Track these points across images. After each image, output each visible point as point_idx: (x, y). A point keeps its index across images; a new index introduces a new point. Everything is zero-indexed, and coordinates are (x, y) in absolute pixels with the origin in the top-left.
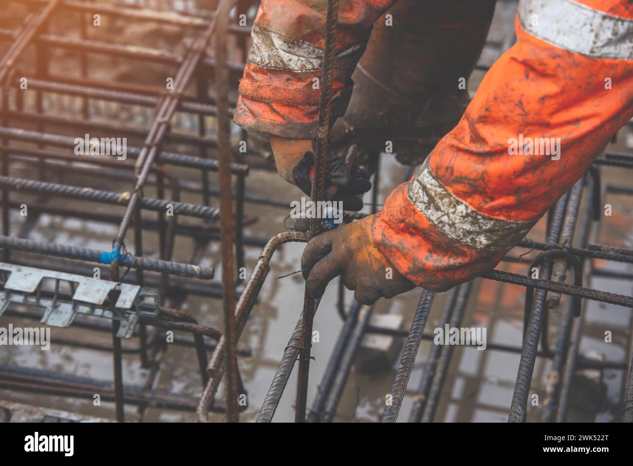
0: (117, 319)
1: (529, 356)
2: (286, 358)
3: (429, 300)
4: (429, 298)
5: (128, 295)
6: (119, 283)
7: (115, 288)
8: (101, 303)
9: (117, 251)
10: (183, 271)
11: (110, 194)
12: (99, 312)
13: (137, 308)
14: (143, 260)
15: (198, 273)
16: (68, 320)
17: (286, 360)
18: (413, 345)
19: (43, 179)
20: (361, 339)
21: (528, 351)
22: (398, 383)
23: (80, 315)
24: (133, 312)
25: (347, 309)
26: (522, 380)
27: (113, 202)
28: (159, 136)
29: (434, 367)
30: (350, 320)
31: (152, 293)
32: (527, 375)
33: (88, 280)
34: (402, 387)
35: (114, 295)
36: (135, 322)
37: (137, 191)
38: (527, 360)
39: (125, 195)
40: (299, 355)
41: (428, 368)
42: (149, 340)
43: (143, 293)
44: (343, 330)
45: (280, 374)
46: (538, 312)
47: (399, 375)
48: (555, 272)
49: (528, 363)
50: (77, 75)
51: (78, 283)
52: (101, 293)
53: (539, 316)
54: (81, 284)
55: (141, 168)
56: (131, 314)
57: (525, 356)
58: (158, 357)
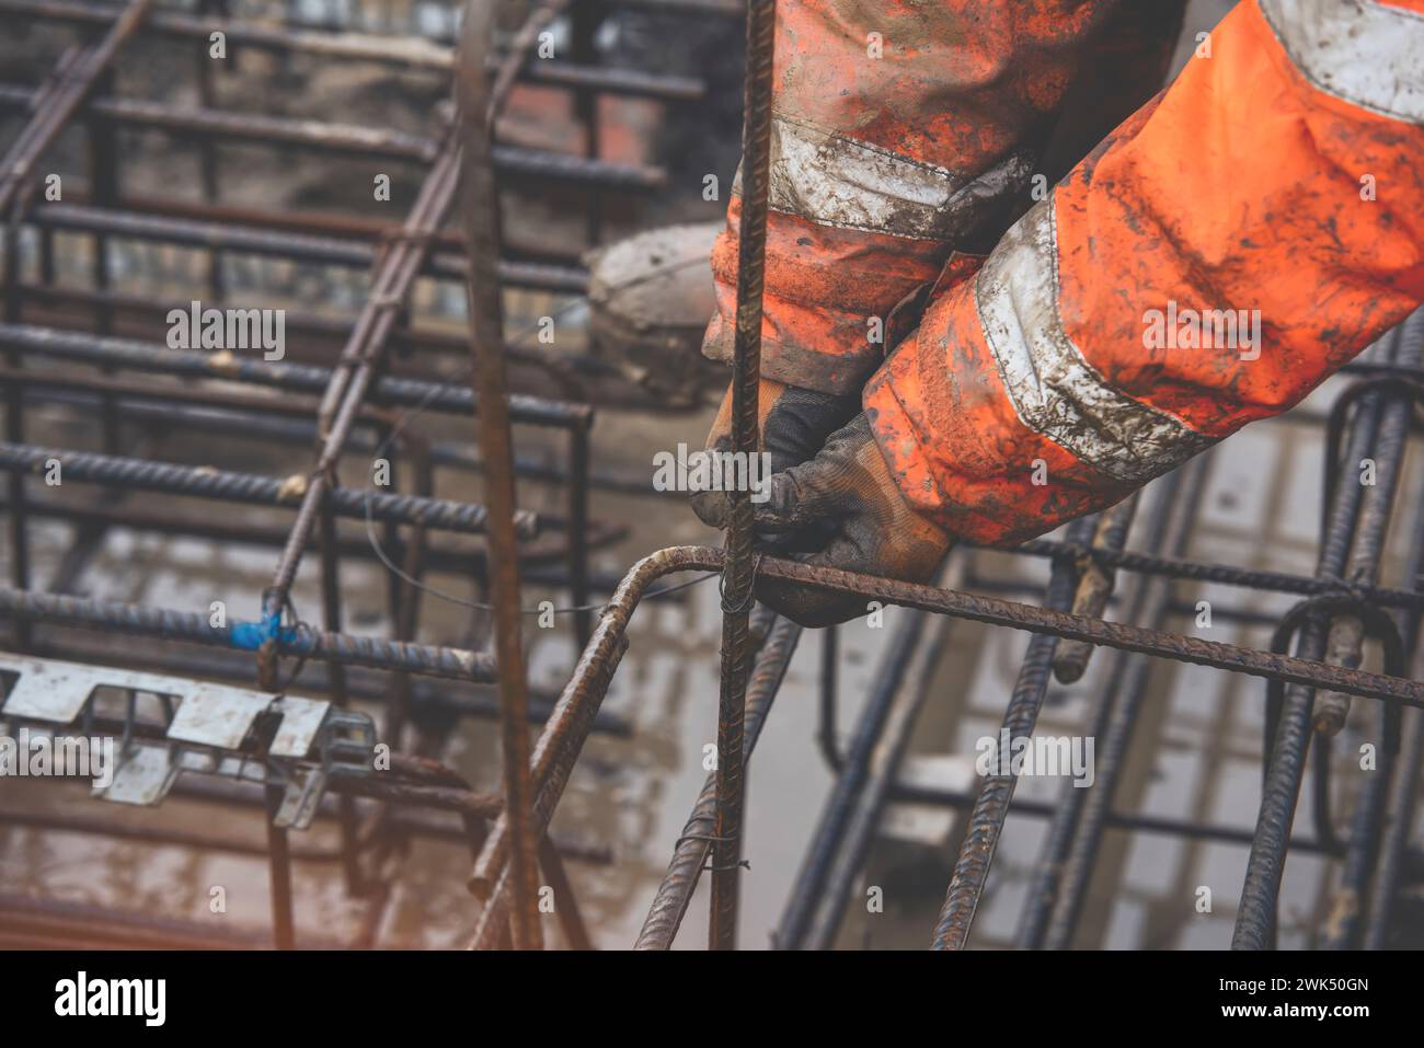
0: (276, 781)
1: (1268, 851)
2: (678, 866)
3: (1024, 721)
4: (1025, 715)
5: (302, 722)
6: (279, 695)
7: (269, 707)
8: (236, 745)
9: (273, 618)
10: (433, 664)
11: (259, 481)
12: (231, 766)
13: (323, 755)
14: (335, 639)
15: (467, 667)
16: (158, 788)
17: (679, 871)
18: (986, 831)
19: (113, 449)
20: (877, 817)
21: (1267, 838)
22: (947, 924)
23: (186, 774)
24: (316, 766)
25: (843, 746)
26: (1253, 910)
27: (265, 499)
28: (378, 338)
29: (1054, 882)
30: (850, 772)
31: (356, 718)
32: (1263, 897)
33: (204, 689)
34: (958, 933)
35: (267, 725)
36: (318, 788)
37: (322, 473)
38: (1264, 861)
39: (295, 483)
40: (710, 859)
41: (1041, 884)
42: (364, 831)
43: (338, 718)
44: (834, 797)
45: (665, 903)
46: (1291, 744)
47: (952, 903)
48: (1334, 647)
49: (1267, 869)
50: (192, 194)
51: (180, 698)
52: (235, 720)
53: (1294, 756)
54: (188, 700)
55: (334, 415)
56: (309, 769)
57: (1261, 851)
58: (389, 869)
